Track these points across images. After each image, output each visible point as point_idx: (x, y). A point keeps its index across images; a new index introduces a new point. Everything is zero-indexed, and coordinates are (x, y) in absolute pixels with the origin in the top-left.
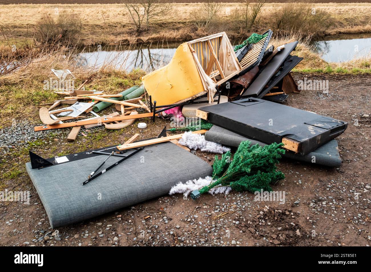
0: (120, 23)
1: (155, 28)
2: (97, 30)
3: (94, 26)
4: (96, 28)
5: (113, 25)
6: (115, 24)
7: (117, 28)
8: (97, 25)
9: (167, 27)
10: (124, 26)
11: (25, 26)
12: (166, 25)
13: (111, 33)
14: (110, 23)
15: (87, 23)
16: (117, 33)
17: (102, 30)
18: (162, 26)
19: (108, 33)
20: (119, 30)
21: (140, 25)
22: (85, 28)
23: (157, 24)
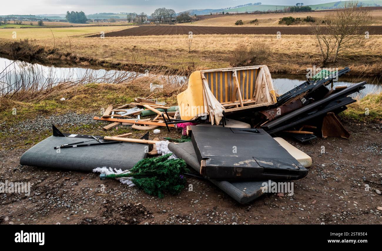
0: (308, 54)
1: (344, 60)
2: (285, 58)
3: (283, 55)
4: (284, 57)
5: (301, 55)
6: (303, 54)
7: (304, 58)
8: (286, 54)
9: (359, 60)
10: (311, 57)
11: (226, 52)
12: (359, 58)
13: (297, 62)
14: (298, 53)
15: (277, 52)
16: (303, 63)
17: (289, 59)
18: (353, 59)
19: (294, 62)
20: (305, 60)
21: (328, 56)
22: (274, 56)
23: (349, 57)
